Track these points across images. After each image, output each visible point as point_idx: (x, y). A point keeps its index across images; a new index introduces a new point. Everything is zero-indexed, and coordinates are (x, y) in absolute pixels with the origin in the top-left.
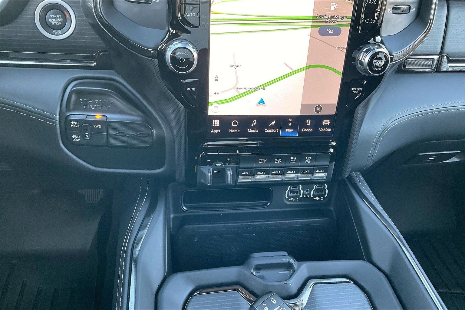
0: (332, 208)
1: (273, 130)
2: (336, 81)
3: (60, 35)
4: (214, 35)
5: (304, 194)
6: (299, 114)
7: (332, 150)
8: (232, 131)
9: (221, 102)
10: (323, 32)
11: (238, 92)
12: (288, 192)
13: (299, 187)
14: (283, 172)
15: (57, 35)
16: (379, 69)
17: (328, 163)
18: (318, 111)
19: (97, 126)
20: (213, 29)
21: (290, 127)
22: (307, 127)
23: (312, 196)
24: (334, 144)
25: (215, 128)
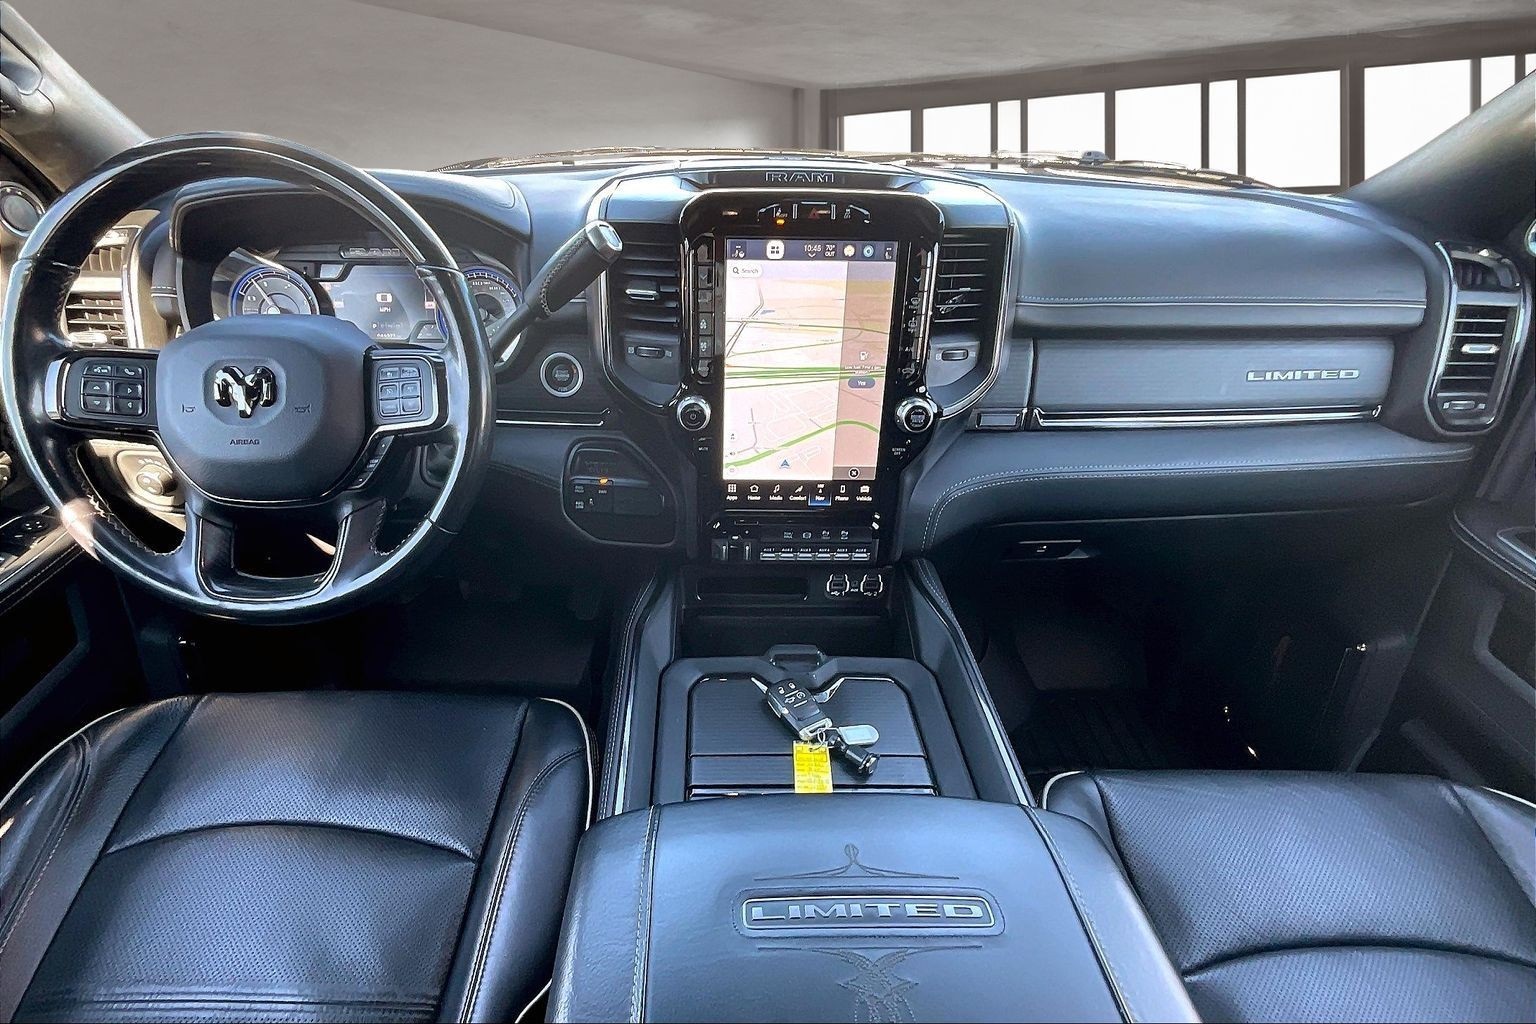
0: (888, 608)
1: (800, 498)
3: (566, 391)
4: (728, 390)
5: (851, 587)
7: (876, 526)
8: (752, 498)
9: (735, 465)
10: (854, 383)
11: (756, 452)
12: (830, 583)
13: (844, 578)
14: (814, 550)
15: (563, 391)
17: (870, 539)
18: (854, 476)
19: (602, 492)
20: (727, 383)
23: (862, 590)
24: (879, 517)
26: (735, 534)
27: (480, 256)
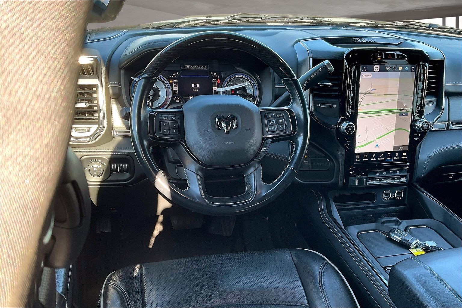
0: (406, 202)
1: (382, 159)
2: (408, 134)
4: (359, 119)
5: (391, 196)
6: (393, 151)
7: (408, 167)
8: (365, 160)
9: (360, 147)
10: (401, 115)
11: (367, 141)
12: (384, 194)
13: (389, 192)
14: (387, 179)
16: (426, 129)
17: (406, 174)
18: (401, 149)
19: (306, 161)
20: (359, 116)
21: (389, 157)
22: (396, 157)
23: (395, 197)
24: (408, 164)
26: (359, 175)
27: (238, 68)
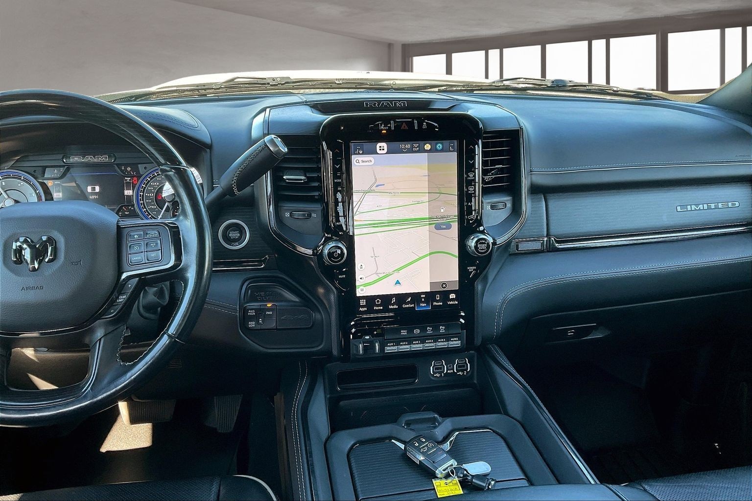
0: (475, 382)
1: (409, 306)
2: (455, 262)
3: (237, 246)
5: (447, 369)
7: (462, 321)
8: (376, 308)
9: (365, 285)
11: (378, 276)
13: (443, 363)
15: (235, 246)
17: (459, 331)
18: (444, 288)
19: (269, 313)
20: (356, 232)
23: (455, 371)
24: (464, 314)
25: (363, 307)
26: (367, 335)
